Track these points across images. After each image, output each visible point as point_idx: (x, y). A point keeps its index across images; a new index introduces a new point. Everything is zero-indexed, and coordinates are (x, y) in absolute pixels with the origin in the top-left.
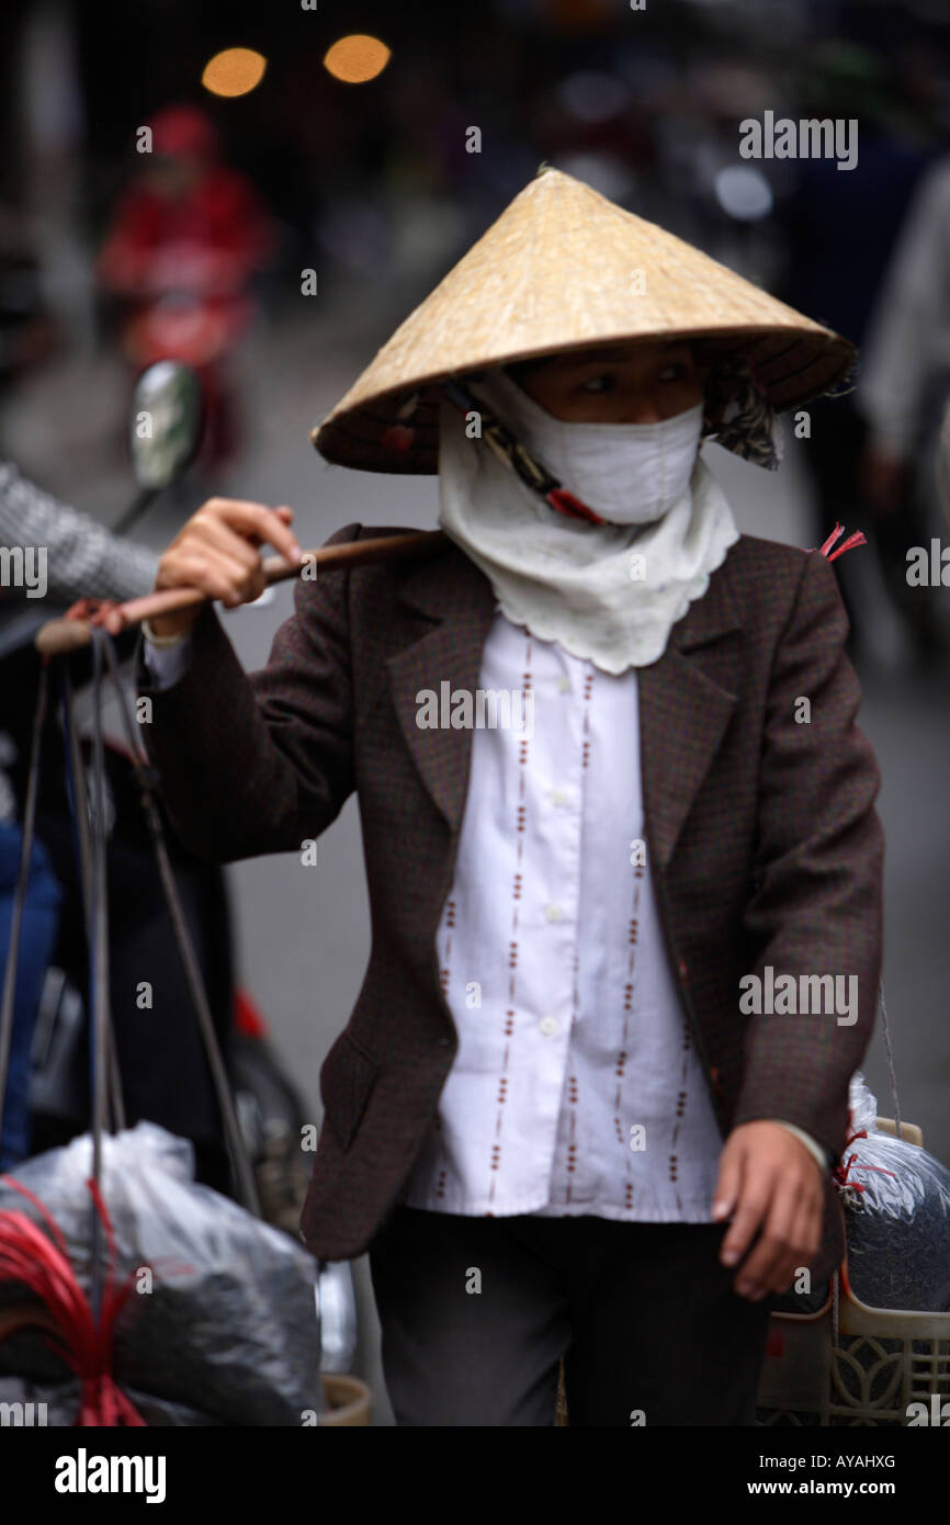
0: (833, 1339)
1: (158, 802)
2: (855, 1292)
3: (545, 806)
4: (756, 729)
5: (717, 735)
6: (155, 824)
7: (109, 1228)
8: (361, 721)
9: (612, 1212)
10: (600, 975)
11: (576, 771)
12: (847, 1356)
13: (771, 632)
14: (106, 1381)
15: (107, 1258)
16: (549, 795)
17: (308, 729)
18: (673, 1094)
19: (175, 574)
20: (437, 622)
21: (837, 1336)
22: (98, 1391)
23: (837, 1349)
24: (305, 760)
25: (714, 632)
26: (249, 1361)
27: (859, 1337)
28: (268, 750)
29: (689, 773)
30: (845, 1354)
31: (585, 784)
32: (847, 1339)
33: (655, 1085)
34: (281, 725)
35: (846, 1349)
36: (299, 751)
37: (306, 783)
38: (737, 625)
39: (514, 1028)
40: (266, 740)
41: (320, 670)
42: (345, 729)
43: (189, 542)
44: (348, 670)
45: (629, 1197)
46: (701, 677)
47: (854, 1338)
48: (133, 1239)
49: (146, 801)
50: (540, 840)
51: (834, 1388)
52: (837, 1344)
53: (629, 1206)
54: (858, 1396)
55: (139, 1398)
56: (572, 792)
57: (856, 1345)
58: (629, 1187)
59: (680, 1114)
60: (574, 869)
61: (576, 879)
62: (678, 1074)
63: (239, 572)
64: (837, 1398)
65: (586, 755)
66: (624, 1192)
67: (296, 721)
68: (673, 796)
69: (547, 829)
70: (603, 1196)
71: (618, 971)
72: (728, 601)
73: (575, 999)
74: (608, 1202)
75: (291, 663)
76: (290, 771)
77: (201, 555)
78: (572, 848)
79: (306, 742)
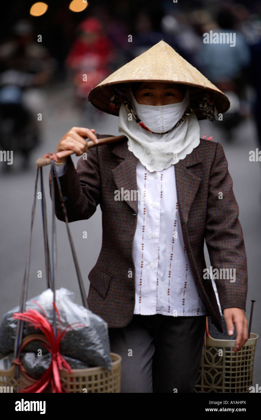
0: (205, 347)
1: (66, 205)
2: (210, 335)
3: (151, 208)
4: (206, 189)
5: (196, 189)
6: (65, 211)
7: (58, 315)
8: (104, 185)
9: (165, 313)
10: (164, 251)
11: (159, 199)
12: (208, 352)
13: (209, 164)
14: (58, 354)
15: (57, 322)
16: (152, 205)
17: (90, 188)
18: (183, 282)
19: (66, 146)
20: (123, 159)
21: (205, 346)
22: (56, 356)
23: (206, 350)
24: (90, 196)
25: (195, 163)
26: (95, 349)
27: (211, 347)
28: (82, 193)
29: (190, 199)
30: (207, 351)
31: (161, 202)
32: (208, 347)
33: (178, 280)
34: (84, 187)
35: (208, 350)
36: (88, 193)
37: (90, 202)
38: (201, 161)
39: (143, 266)
40: (81, 190)
41: (92, 172)
42: (99, 188)
43: (68, 138)
44: (99, 172)
45: (169, 309)
46: (192, 174)
47: (210, 347)
48: (65, 318)
49: (63, 205)
50: (149, 216)
51: (205, 360)
52: (206, 348)
53: (169, 312)
54: (211, 361)
55: (67, 358)
56: (158, 204)
57: (211, 349)
58: (169, 307)
59: (185, 287)
60: (159, 224)
61: (159, 227)
62: (184, 277)
63: (82, 146)
64: (206, 363)
65: (161, 195)
66: (168, 308)
67: (87, 186)
68: (186, 205)
69: (151, 214)
70: (163, 309)
71: (169, 251)
72: (198, 155)
73: (159, 258)
74: (164, 311)
75: (84, 170)
76: (86, 199)
77: (72, 141)
78: (158, 219)
79: (90, 191)
